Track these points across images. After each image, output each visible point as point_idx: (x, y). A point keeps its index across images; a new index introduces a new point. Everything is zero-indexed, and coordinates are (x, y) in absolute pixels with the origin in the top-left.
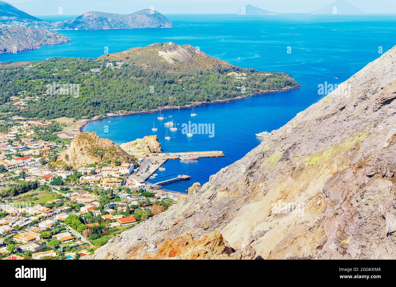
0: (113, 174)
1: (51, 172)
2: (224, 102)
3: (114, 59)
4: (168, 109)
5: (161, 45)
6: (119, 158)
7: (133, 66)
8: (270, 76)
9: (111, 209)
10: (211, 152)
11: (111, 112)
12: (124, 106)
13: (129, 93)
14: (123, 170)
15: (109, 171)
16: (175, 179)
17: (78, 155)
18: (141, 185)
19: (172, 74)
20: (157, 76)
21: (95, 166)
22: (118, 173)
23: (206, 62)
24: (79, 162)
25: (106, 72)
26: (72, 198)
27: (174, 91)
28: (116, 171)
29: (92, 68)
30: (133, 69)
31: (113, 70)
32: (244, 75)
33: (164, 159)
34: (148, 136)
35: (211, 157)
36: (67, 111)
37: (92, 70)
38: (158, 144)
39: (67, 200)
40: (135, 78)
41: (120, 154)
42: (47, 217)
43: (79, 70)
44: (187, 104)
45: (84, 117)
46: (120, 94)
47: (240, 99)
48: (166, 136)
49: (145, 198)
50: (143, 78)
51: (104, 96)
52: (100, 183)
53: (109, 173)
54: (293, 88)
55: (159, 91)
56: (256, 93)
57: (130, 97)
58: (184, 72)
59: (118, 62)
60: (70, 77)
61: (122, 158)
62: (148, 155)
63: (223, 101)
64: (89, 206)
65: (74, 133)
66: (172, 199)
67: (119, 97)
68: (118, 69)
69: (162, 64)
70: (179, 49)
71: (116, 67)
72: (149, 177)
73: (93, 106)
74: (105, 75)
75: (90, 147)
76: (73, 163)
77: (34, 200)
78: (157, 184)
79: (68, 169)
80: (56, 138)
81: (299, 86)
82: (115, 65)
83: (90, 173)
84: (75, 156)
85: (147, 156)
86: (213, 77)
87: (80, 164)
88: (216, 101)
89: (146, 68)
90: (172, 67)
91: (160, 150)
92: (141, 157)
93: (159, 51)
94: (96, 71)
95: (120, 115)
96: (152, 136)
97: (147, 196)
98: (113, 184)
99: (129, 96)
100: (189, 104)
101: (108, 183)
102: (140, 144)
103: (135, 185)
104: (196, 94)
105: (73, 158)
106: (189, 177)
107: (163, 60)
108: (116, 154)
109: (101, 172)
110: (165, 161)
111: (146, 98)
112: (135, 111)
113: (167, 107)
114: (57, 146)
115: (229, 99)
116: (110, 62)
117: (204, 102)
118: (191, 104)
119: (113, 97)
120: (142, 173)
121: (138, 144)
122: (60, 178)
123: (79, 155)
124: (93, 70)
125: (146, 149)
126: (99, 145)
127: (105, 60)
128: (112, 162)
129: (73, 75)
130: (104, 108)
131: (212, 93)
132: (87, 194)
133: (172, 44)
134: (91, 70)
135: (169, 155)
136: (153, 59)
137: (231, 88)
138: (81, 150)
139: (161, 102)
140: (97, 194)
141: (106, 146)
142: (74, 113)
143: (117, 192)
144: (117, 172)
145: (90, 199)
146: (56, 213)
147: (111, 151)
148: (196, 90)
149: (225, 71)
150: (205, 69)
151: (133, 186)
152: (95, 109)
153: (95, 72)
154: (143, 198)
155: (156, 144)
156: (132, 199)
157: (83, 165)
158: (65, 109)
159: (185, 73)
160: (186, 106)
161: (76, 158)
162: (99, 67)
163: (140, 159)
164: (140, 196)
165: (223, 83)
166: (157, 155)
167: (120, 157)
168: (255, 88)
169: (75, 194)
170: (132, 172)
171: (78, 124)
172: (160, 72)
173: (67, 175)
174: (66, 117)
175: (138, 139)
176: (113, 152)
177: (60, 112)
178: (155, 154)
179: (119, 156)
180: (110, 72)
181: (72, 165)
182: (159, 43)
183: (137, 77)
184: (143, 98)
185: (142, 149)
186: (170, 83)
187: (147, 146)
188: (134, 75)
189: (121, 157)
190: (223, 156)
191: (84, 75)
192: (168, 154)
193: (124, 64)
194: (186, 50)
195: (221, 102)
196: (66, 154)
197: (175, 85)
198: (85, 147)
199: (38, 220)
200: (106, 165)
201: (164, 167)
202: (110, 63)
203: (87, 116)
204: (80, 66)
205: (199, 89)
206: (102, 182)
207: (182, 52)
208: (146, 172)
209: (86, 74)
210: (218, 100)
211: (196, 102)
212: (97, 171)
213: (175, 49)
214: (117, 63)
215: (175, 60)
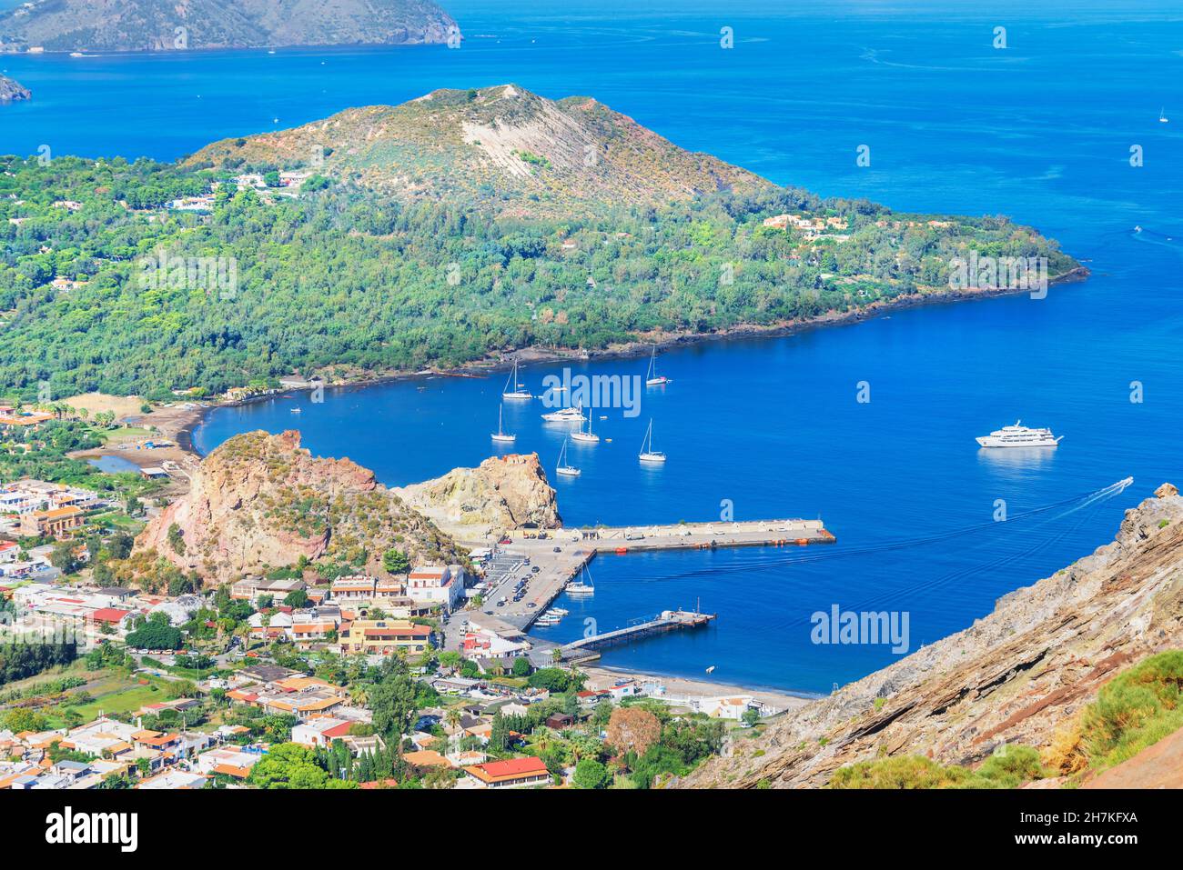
0: (383, 603)
1: (116, 600)
2: (773, 332)
3: (271, 159)
4: (536, 361)
5: (466, 98)
6: (401, 540)
7: (353, 186)
8: (951, 232)
9: (422, 734)
10: (775, 525)
11: (296, 371)
12: (347, 346)
13: (356, 295)
14: (420, 590)
15: (365, 597)
16: (650, 625)
17: (227, 529)
18: (512, 646)
19: (527, 218)
20: (462, 229)
21: (299, 575)
22: (402, 604)
23: (664, 172)
24: (232, 558)
25: (239, 212)
26: (239, 696)
27: (550, 286)
28: (393, 593)
29: (178, 196)
30: (353, 199)
31: (268, 203)
32: (838, 226)
33: (578, 553)
34: (500, 458)
35: (779, 544)
36: (107, 370)
37: (178, 204)
38: (546, 493)
39: (219, 704)
40: (368, 236)
41: (405, 522)
42: (159, 762)
43: (123, 203)
44: (619, 342)
45: (185, 392)
46: (322, 298)
47: (840, 321)
48: (562, 466)
49: (545, 695)
50: (402, 234)
51: (252, 309)
52: (336, 639)
53: (366, 604)
54: (1057, 280)
55: (486, 286)
56: (904, 297)
57: (368, 310)
58: (578, 213)
59: (286, 169)
60: (87, 232)
61: (414, 542)
62: (504, 537)
63: (766, 328)
64: (328, 723)
65: (158, 453)
66: (659, 701)
67: (320, 313)
68: (289, 200)
69: (478, 178)
70: (545, 115)
71: (282, 192)
72: (537, 621)
73: (217, 349)
74: (241, 223)
75: (275, 496)
76: (205, 562)
77: (76, 704)
78: (580, 647)
79: (187, 585)
80: (87, 473)
81: (1078, 273)
82: (274, 183)
83: (286, 601)
84: (213, 532)
85: (505, 540)
86: (707, 234)
87: (234, 569)
88: (737, 328)
89: (412, 196)
90: (525, 190)
91: (553, 517)
92: (481, 545)
93: (464, 124)
94: (196, 207)
95: (335, 383)
96: (520, 457)
97: (552, 690)
98: (396, 642)
99: (364, 305)
100: (626, 341)
101: (372, 638)
102: (468, 489)
103: (487, 646)
104: (648, 300)
105: (204, 540)
106: (708, 620)
107: (484, 163)
108: (387, 522)
109: (329, 598)
110: (583, 558)
111: (434, 315)
112: (397, 368)
113: (531, 354)
114: (101, 506)
115: (791, 323)
116: (249, 170)
117: (689, 333)
118: (634, 339)
119: (293, 311)
120: (501, 604)
121: (457, 492)
122: (162, 619)
123: (230, 529)
124: (184, 205)
125: (497, 512)
126: (314, 488)
127: (226, 160)
128: (371, 559)
129: (97, 222)
130: (265, 355)
131: (716, 295)
132: (296, 679)
133: (516, 94)
134: (171, 205)
135: (598, 537)
136: (437, 156)
137: (797, 276)
138: (236, 508)
139: (503, 334)
140: (340, 682)
141: (341, 492)
142: (137, 377)
143: (420, 675)
144: (399, 597)
145: (319, 700)
146: (193, 748)
147: (366, 513)
148: (645, 286)
149: (751, 210)
150: (662, 201)
151: (479, 650)
152: (224, 361)
153: (193, 211)
154: (539, 696)
155: (535, 492)
156: (494, 697)
157: (246, 570)
158: (97, 361)
159: (581, 216)
160: (615, 348)
161: (215, 542)
162: (206, 191)
163: (478, 552)
164: (523, 688)
165: (754, 258)
166: (544, 537)
167: (404, 535)
168: (895, 277)
169: (243, 680)
170: (459, 601)
171: (163, 420)
172: (471, 211)
173: (191, 608)
174: (105, 392)
175: (459, 470)
176: (375, 515)
177: (74, 372)
178: (536, 532)
179: (398, 534)
180: (260, 210)
181: (201, 569)
182: (458, 91)
183: (374, 232)
184: (421, 314)
185: (478, 512)
186: (525, 255)
187: (498, 498)
188: (362, 222)
189: (407, 537)
190: (829, 542)
191: (147, 223)
192: (592, 531)
193: (311, 178)
194: (577, 119)
195: (760, 333)
196: (174, 526)
197: (551, 264)
198: (256, 496)
199: (126, 776)
200: (346, 572)
201: (587, 583)
202: (252, 176)
203: (195, 390)
204: (122, 188)
205: (658, 280)
206: (346, 634)
207: (559, 127)
208: (516, 599)
209: (152, 219)
210: (745, 326)
211: (652, 333)
212: (313, 593)
213: (530, 115)
214: (284, 175)
215: (534, 162)
